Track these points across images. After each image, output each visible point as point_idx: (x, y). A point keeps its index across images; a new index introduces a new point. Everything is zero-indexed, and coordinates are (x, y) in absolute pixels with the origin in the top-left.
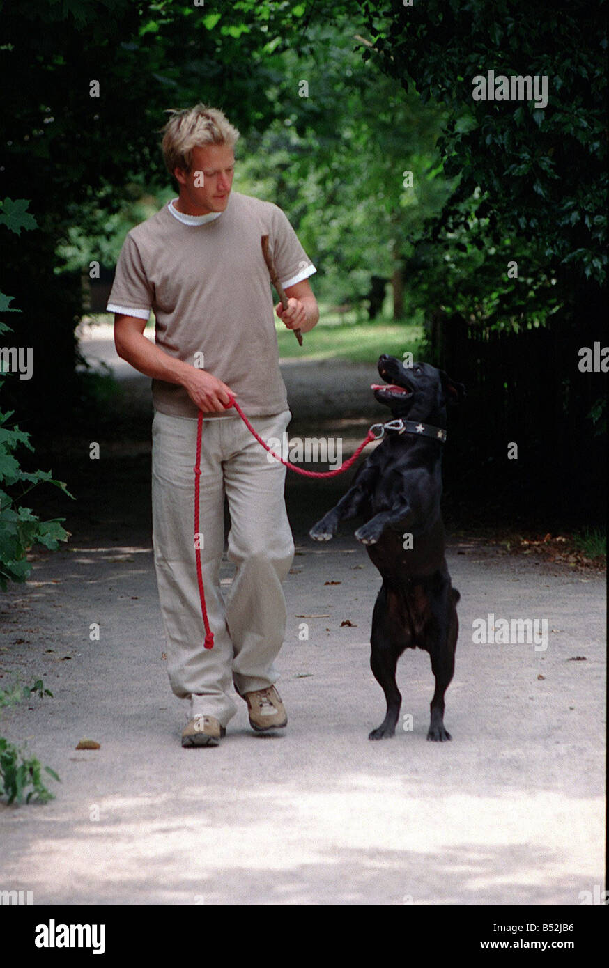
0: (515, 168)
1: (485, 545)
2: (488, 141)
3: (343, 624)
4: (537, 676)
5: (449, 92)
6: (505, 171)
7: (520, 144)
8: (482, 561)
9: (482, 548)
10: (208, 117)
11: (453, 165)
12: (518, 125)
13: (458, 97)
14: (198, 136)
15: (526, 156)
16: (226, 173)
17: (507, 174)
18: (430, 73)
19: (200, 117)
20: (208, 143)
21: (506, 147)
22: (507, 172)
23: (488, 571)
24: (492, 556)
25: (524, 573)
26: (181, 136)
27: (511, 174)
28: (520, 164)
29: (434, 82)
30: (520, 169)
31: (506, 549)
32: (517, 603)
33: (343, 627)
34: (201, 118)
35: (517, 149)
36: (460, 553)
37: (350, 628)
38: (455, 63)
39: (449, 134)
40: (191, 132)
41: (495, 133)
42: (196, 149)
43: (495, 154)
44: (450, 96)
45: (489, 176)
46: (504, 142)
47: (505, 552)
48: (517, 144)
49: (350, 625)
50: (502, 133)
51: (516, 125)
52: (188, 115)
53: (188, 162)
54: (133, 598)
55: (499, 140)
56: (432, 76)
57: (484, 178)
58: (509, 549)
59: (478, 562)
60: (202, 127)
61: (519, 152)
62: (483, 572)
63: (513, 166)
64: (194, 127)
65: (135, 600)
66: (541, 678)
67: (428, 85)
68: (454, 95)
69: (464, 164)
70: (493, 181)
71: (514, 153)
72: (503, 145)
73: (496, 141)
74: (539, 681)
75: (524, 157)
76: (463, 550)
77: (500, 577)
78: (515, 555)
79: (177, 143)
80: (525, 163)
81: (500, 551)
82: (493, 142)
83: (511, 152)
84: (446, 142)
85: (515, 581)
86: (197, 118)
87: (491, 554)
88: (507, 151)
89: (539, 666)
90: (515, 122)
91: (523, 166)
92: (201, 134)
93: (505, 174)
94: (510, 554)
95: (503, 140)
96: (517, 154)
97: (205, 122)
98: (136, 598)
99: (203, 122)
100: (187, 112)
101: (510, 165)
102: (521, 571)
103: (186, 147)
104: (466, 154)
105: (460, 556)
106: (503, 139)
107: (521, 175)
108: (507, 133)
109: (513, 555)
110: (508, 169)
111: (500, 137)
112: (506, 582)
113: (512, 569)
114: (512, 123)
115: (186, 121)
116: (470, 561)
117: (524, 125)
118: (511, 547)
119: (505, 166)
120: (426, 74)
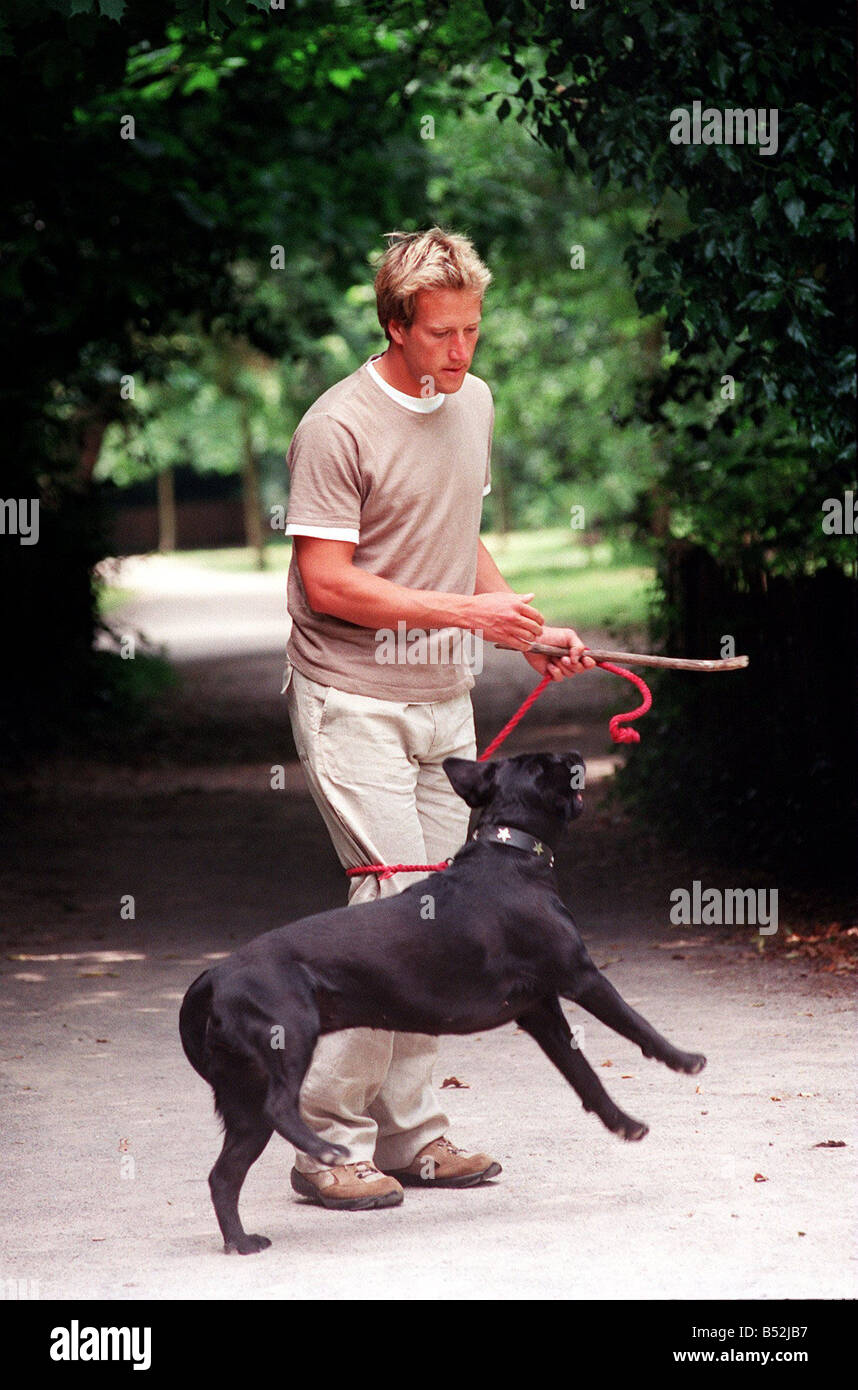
0: (756, 298)
1: (722, 942)
2: (709, 251)
3: (446, 1083)
4: (753, 1175)
5: (640, 170)
6: (738, 302)
7: (764, 256)
8: (712, 972)
9: (717, 947)
10: (446, 247)
11: (650, 294)
12: (759, 227)
13: (657, 181)
14: (427, 274)
15: (774, 277)
16: (465, 334)
17: (742, 309)
18: (609, 139)
19: (434, 243)
20: (439, 285)
21: (739, 262)
22: (742, 305)
23: (717, 988)
24: (730, 963)
25: (776, 992)
26: (403, 271)
27: (748, 308)
28: (763, 291)
29: (616, 153)
30: (763, 301)
31: (756, 950)
32: (751, 1046)
33: (444, 1090)
34: (435, 247)
35: (758, 266)
36: (677, 958)
37: (458, 1089)
38: (650, 121)
39: (645, 242)
40: (419, 266)
41: (721, 240)
42: (419, 293)
43: (721, 275)
44: (644, 176)
45: (711, 313)
46: (737, 253)
47: (753, 955)
48: (758, 257)
49: (458, 1085)
50: (733, 237)
51: (756, 226)
52: (418, 241)
53: (407, 311)
54: (99, 1041)
55: (728, 250)
56: (611, 143)
57: (703, 316)
58: (762, 950)
59: (704, 972)
60: (435, 261)
61: (762, 272)
62: (709, 989)
63: (752, 294)
64: (423, 259)
65: (102, 1045)
66: (759, 1178)
67: (605, 160)
68: (651, 176)
69: (669, 291)
70: (718, 320)
71: (755, 273)
72: (733, 259)
73: (723, 253)
74: (757, 1184)
75: (771, 279)
76: (682, 953)
77: (733, 1000)
78: (771, 960)
79: (396, 281)
80: (773, 289)
81: (747, 955)
82: (718, 256)
83: (748, 272)
84: (640, 253)
85: (758, 1006)
86: (430, 245)
87: (729, 958)
88: (741, 269)
89: (762, 1155)
90: (754, 220)
91: (768, 295)
92: (432, 271)
93: (738, 308)
94: (763, 958)
95: (733, 250)
96: (761, 275)
97: (441, 253)
98: (104, 1041)
99: (437, 253)
100: (416, 237)
101: (747, 293)
102: (775, 988)
103: (407, 289)
104: (675, 274)
105: (675, 962)
106: (735, 250)
107: (765, 309)
108: (741, 239)
109: (766, 961)
110: (744, 298)
111: (729, 245)
112: (742, 1008)
113: (759, 985)
114: (750, 222)
115: (414, 249)
116: (692, 971)
117: (770, 224)
118: (765, 946)
119: (739, 296)
120: (600, 140)
